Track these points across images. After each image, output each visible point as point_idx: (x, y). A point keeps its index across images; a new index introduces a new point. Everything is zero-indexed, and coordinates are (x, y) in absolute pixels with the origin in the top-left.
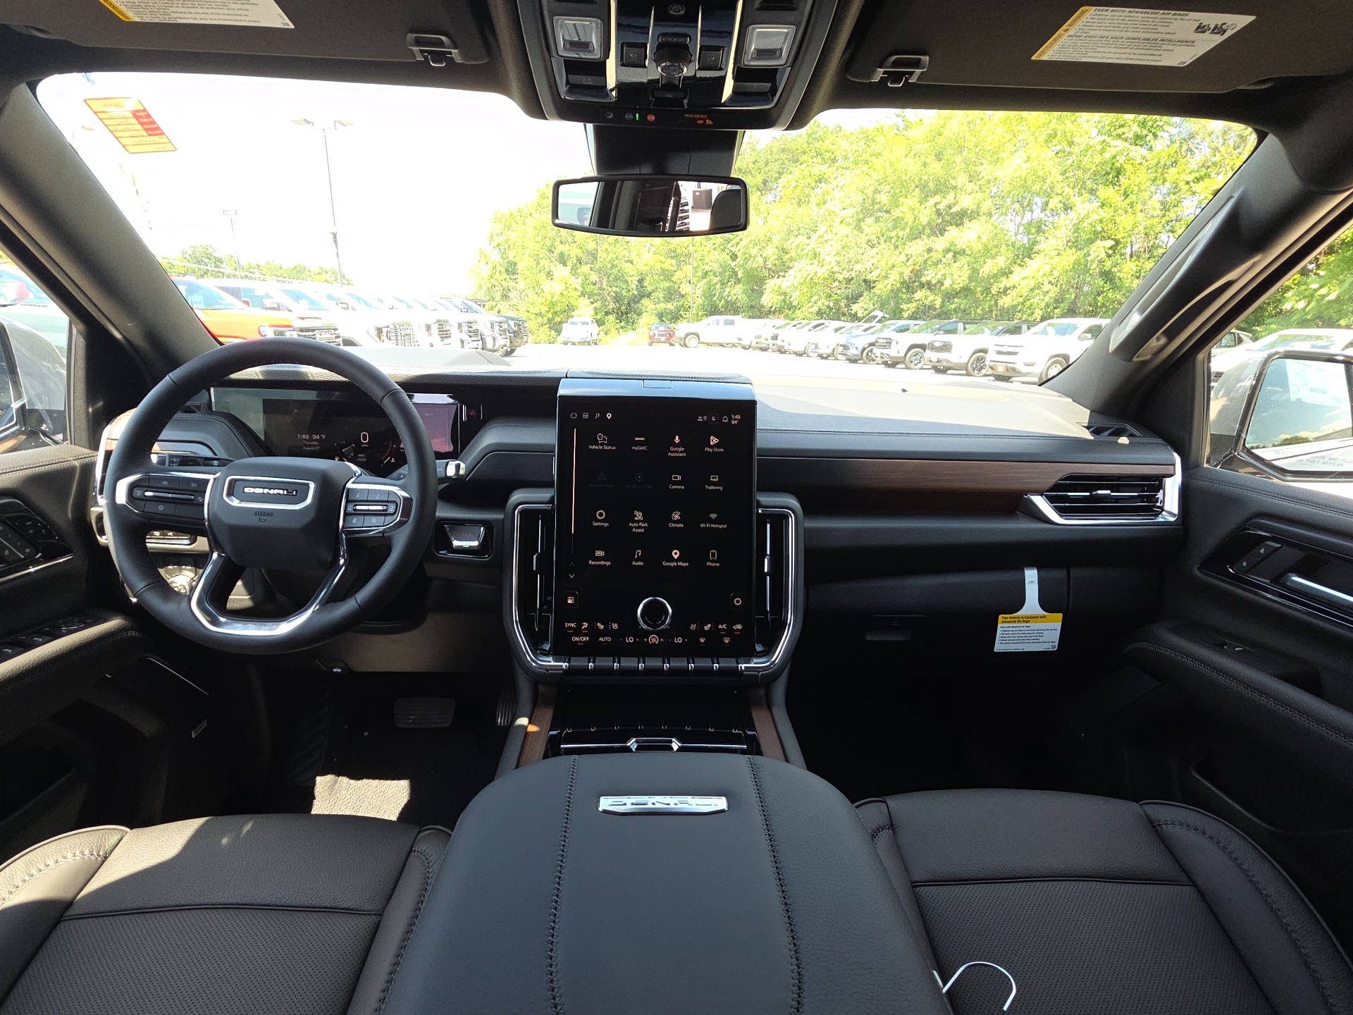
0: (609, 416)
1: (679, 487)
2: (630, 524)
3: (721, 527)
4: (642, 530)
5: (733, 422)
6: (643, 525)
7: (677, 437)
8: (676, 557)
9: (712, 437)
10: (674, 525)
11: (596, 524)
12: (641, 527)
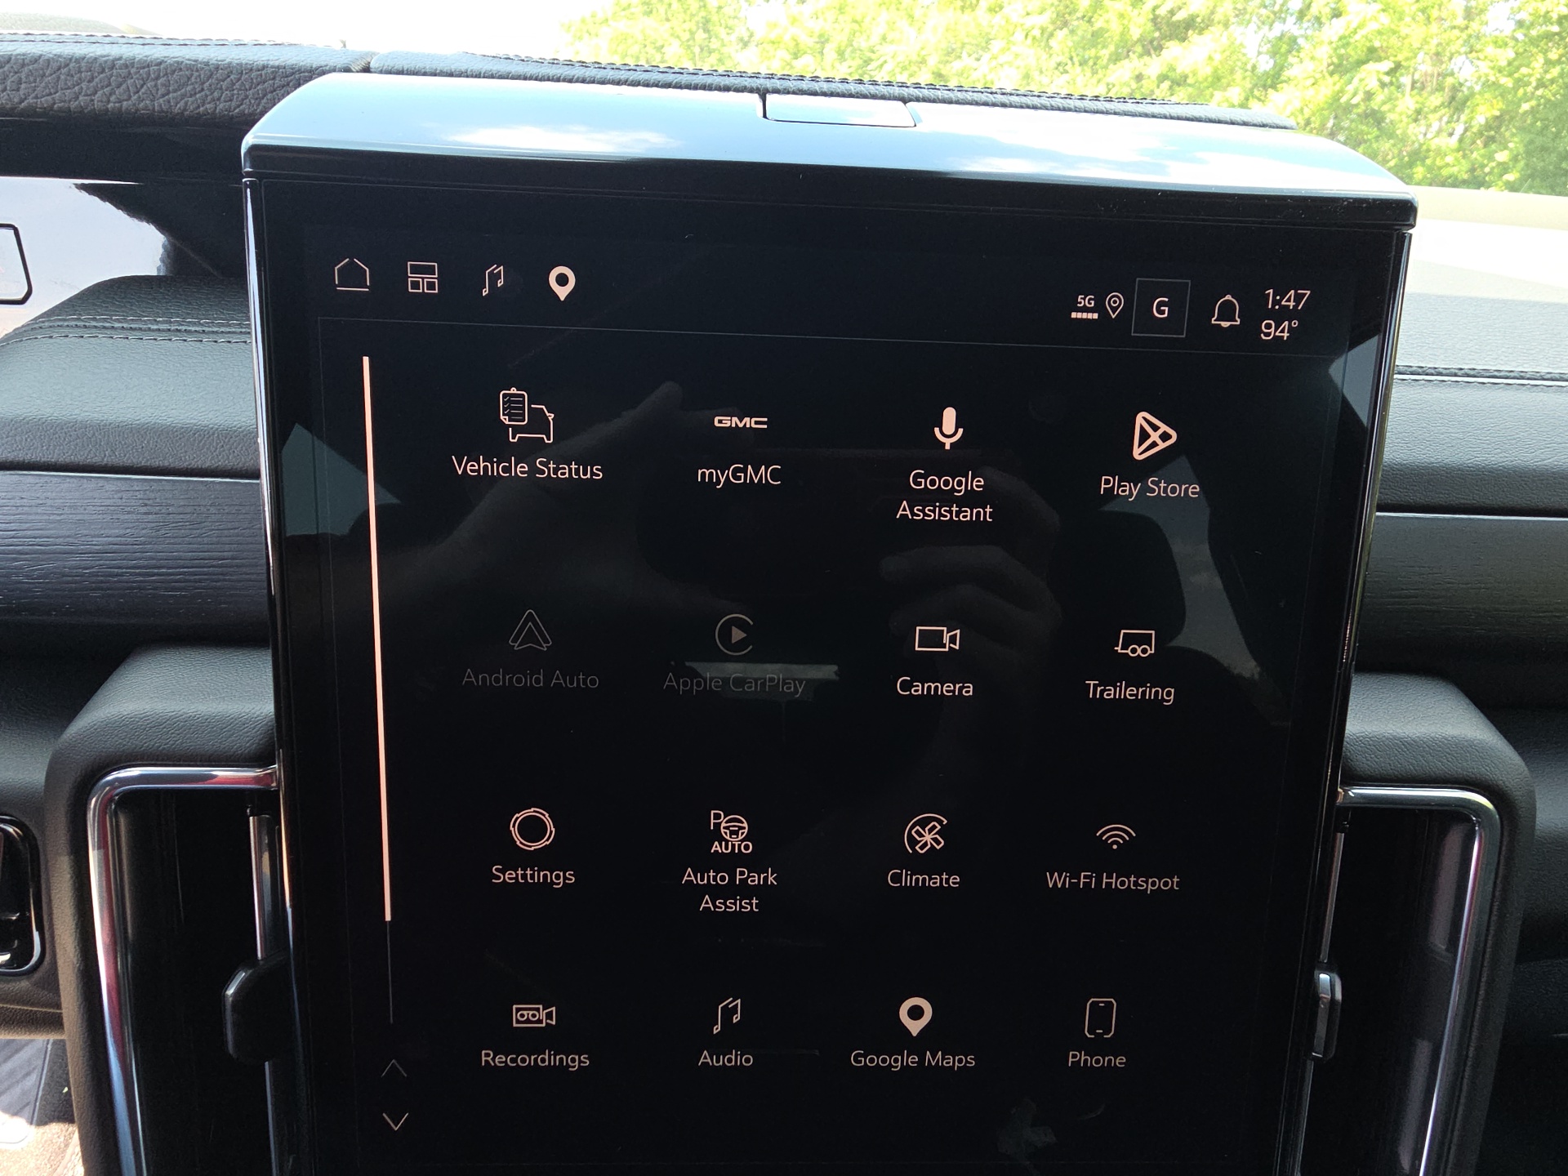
0: (562, 283)
1: (946, 689)
2: (689, 875)
3: (1148, 885)
4: (751, 905)
5: (1271, 331)
6: (755, 880)
7: (950, 416)
8: (915, 1027)
9: (1141, 419)
10: (909, 880)
11: (509, 876)
12: (745, 891)
